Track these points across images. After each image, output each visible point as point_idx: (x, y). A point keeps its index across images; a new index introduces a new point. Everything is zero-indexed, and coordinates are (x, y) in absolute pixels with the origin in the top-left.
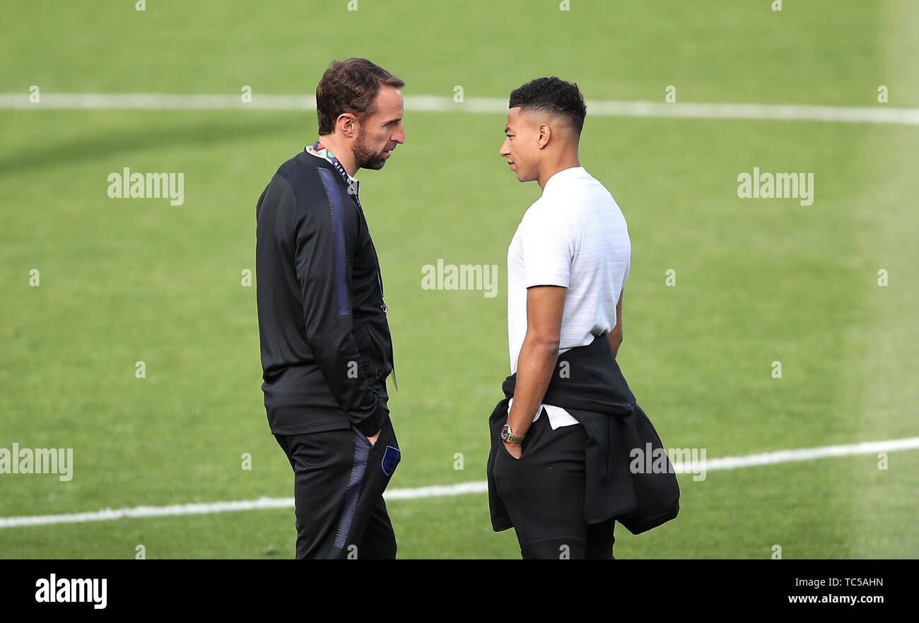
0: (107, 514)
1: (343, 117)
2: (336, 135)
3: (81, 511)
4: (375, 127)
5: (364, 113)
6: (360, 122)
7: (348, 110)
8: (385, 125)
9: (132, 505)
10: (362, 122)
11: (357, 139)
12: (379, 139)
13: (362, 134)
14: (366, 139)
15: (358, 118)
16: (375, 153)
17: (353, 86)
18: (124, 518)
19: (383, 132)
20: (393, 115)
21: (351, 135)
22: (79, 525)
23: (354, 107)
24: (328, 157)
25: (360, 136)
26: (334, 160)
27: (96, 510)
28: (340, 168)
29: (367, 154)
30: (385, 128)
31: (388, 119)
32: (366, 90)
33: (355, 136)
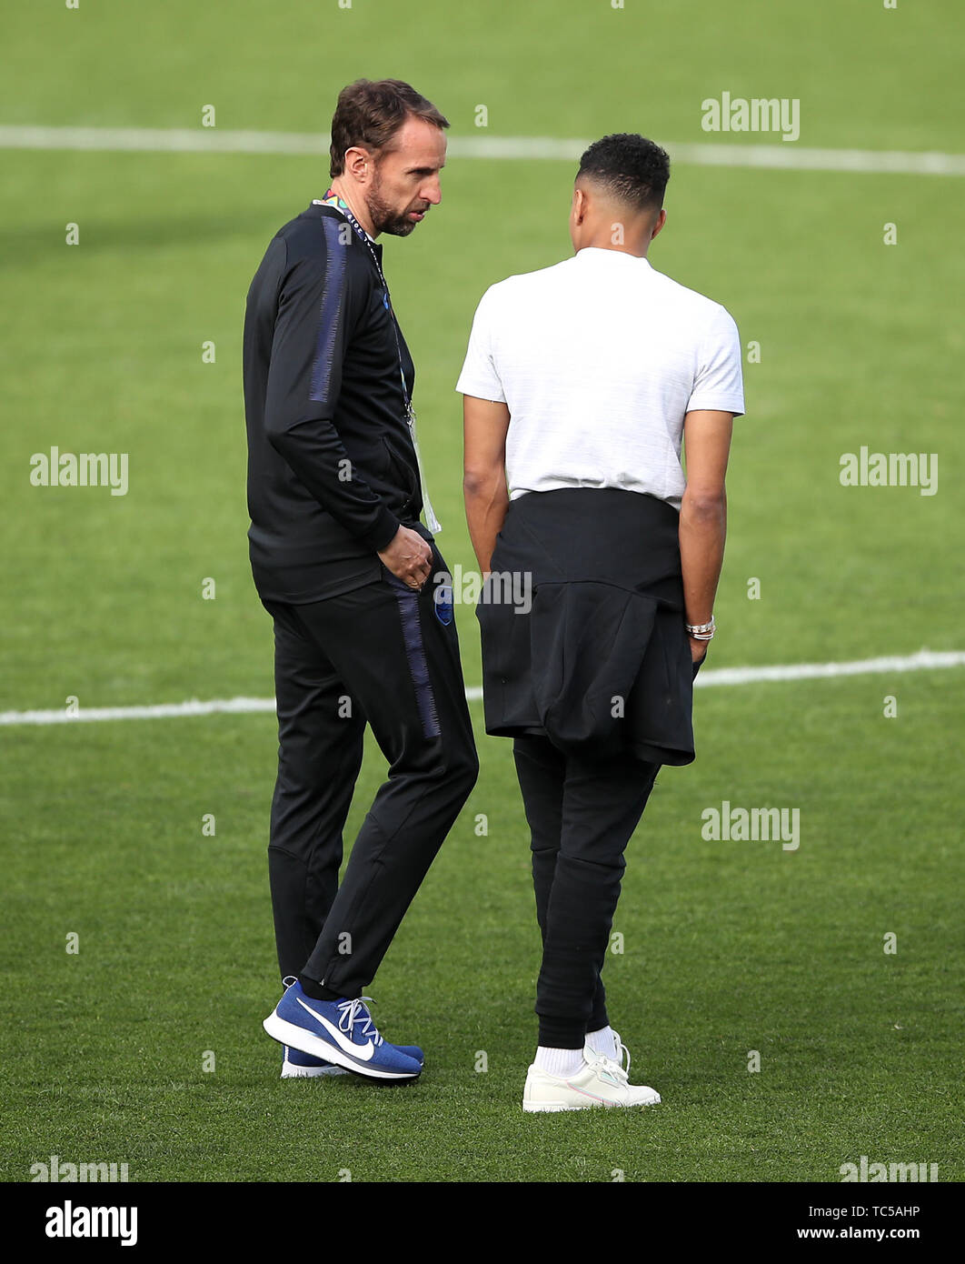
0: (193, 708)
1: (351, 151)
2: (346, 177)
3: (158, 702)
4: (396, 172)
5: (382, 150)
6: (375, 161)
7: (361, 142)
8: (409, 173)
9: (227, 695)
10: (378, 162)
11: (371, 186)
12: (401, 191)
13: (377, 179)
14: (382, 187)
15: (373, 156)
16: (396, 210)
17: (369, 110)
18: (216, 714)
19: (407, 181)
20: (421, 160)
21: (363, 179)
22: (154, 721)
23: (368, 140)
24: (338, 205)
25: (374, 181)
26: (347, 212)
27: (178, 701)
28: (354, 223)
29: (385, 209)
30: (410, 176)
31: (413, 165)
32: (387, 119)
33: (368, 181)
